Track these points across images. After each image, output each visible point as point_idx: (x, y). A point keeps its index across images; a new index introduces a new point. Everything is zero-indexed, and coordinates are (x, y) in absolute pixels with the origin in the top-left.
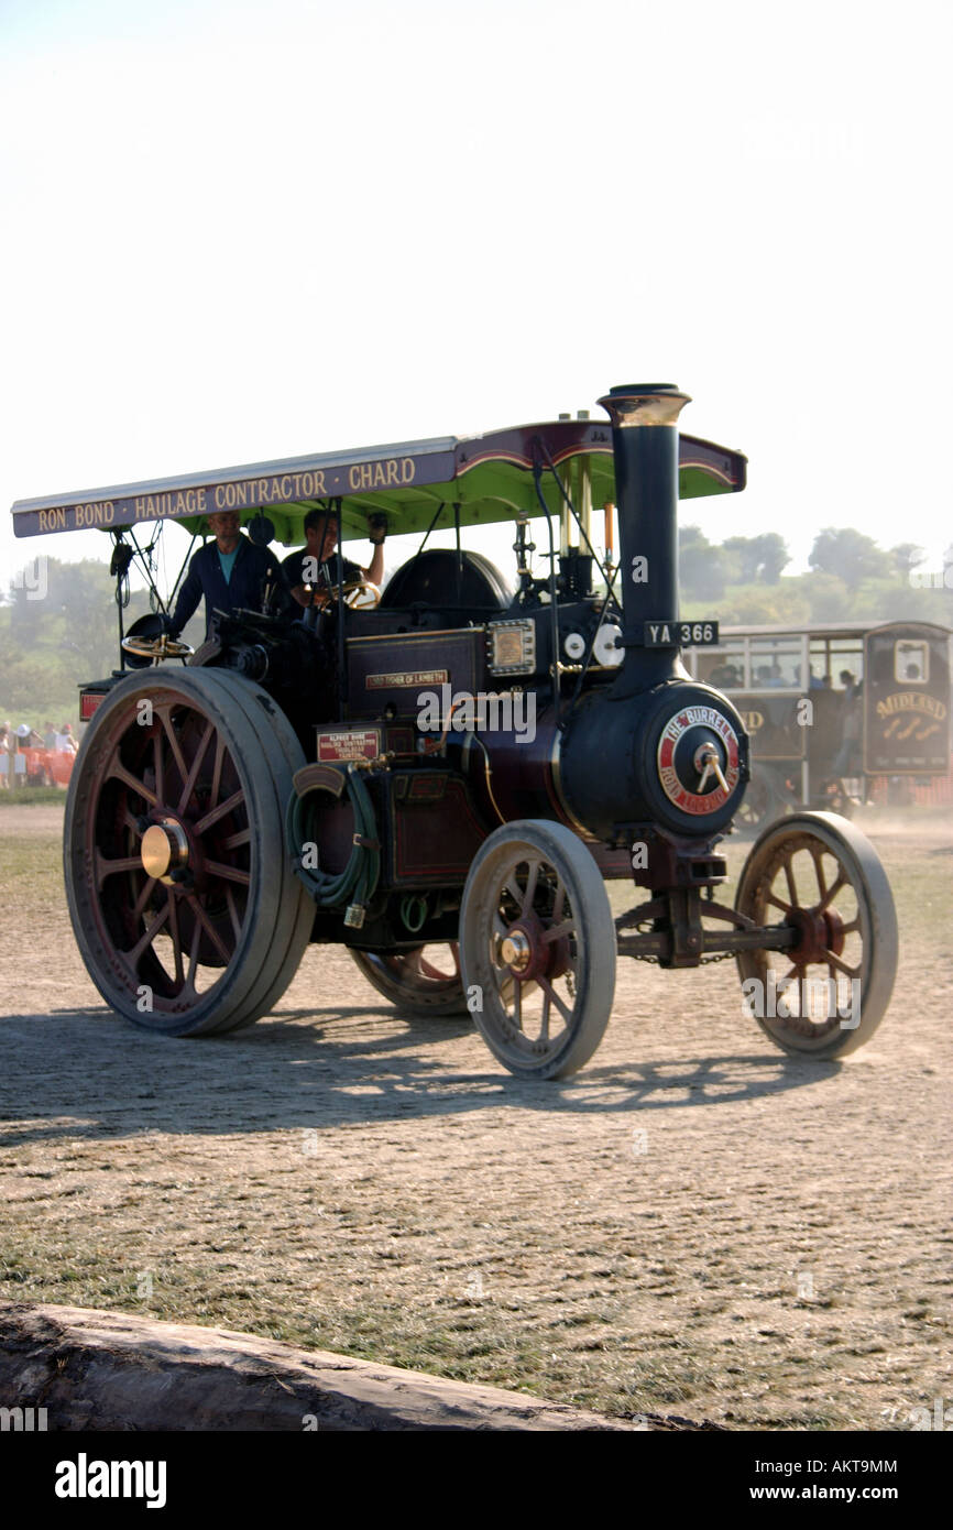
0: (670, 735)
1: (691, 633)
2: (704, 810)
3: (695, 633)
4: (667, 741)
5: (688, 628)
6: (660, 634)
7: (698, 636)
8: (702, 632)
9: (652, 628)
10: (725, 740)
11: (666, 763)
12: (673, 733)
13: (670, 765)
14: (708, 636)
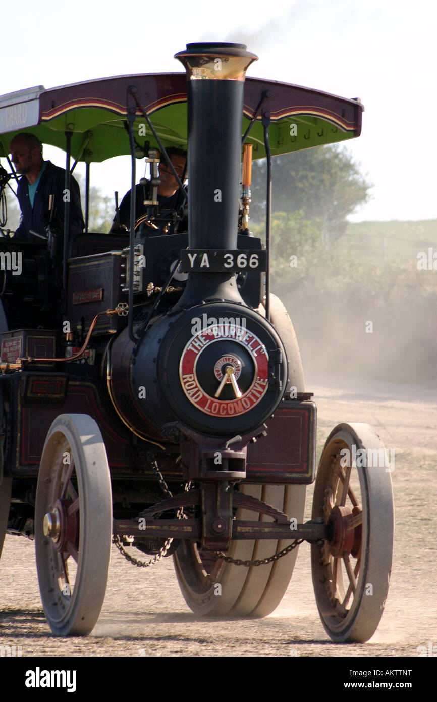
0: (193, 346)
1: (235, 260)
2: (227, 413)
3: (239, 260)
4: (190, 351)
5: (231, 256)
6: (198, 261)
7: (242, 263)
8: (248, 260)
9: (189, 255)
10: (254, 355)
11: (187, 371)
12: (196, 345)
13: (192, 373)
14: (254, 263)
